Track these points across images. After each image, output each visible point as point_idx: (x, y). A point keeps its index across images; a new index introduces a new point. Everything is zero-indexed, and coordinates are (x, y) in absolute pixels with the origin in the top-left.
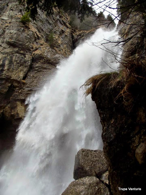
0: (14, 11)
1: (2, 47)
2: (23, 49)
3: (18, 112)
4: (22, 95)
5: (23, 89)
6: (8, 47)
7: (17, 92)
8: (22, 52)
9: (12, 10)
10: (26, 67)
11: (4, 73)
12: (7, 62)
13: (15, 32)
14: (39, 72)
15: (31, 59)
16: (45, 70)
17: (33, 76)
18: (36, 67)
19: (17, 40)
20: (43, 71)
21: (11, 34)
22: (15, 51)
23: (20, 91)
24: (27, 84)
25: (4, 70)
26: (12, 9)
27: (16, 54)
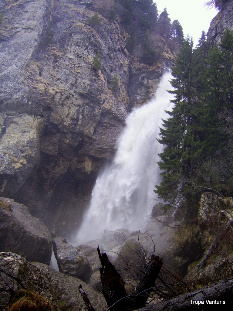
0: (80, 48)
1: (74, 97)
2: (93, 102)
3: (85, 166)
4: (92, 151)
5: (93, 146)
6: (80, 98)
7: (87, 148)
8: (92, 104)
9: (79, 46)
10: (95, 121)
11: (77, 127)
12: (80, 117)
13: (88, 83)
14: (107, 128)
15: (100, 114)
16: (113, 128)
17: (102, 132)
18: (105, 123)
19: (89, 93)
20: (111, 129)
21: (84, 84)
22: (86, 102)
23: (90, 147)
24: (96, 141)
25: (78, 125)
26: (78, 44)
27: (86, 106)
